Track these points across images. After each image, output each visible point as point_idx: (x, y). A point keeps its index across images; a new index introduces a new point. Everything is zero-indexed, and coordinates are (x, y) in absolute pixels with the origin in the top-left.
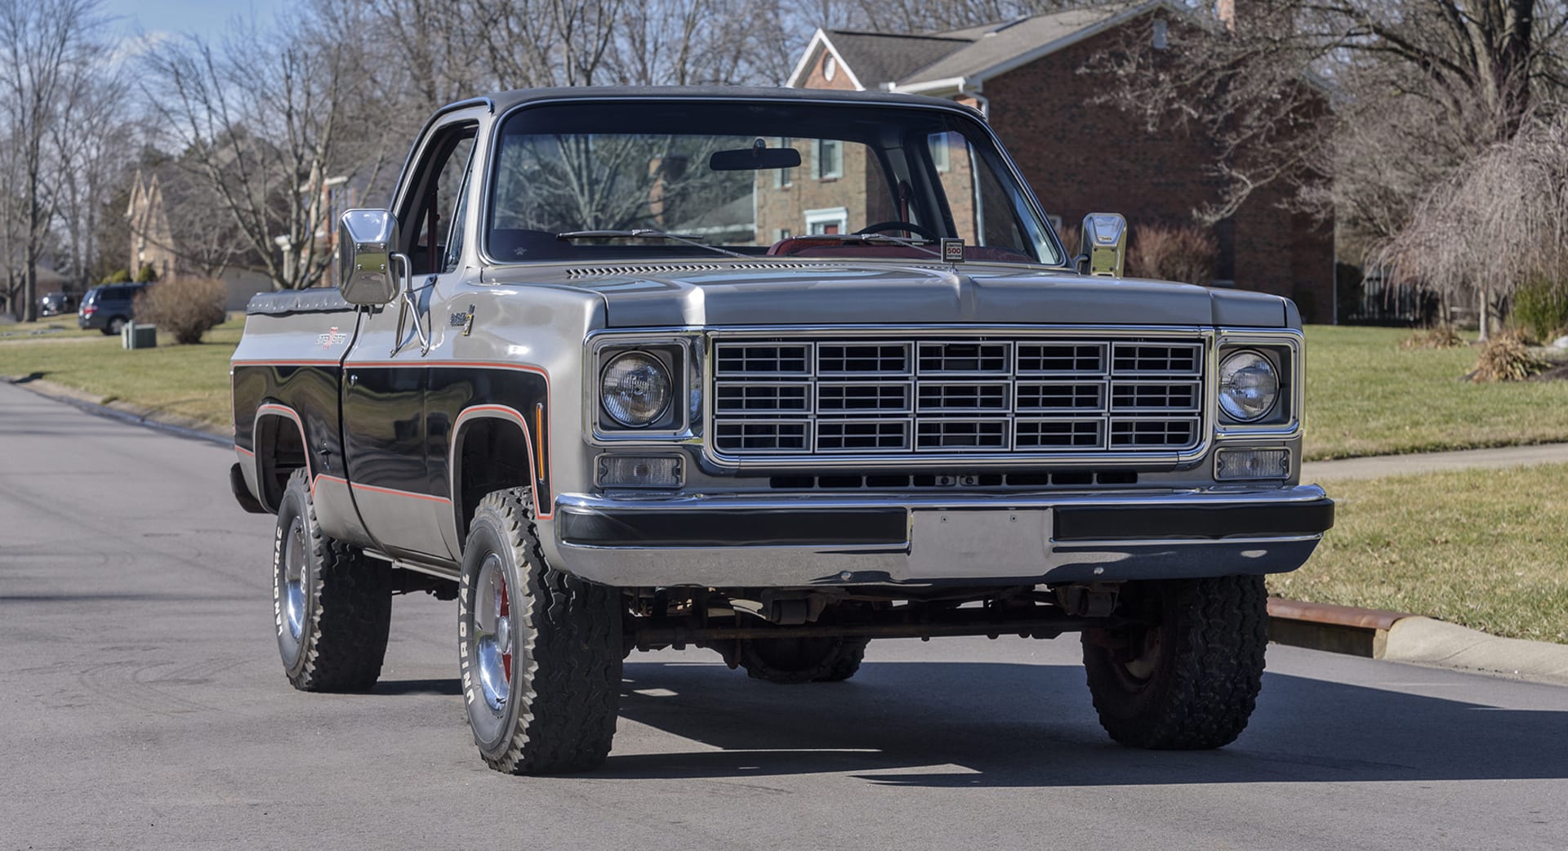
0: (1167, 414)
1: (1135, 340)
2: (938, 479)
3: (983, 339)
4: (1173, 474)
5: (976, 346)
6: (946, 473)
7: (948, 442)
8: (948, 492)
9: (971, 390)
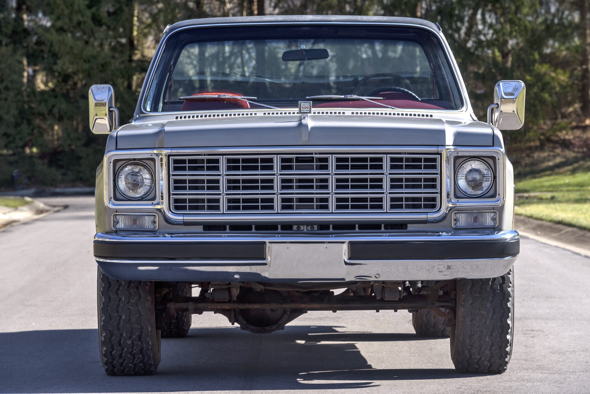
0: (422, 193)
1: (403, 153)
2: (295, 227)
3: (316, 154)
4: (427, 225)
5: (313, 158)
6: (299, 224)
7: (298, 207)
8: (299, 233)
9: (311, 181)
